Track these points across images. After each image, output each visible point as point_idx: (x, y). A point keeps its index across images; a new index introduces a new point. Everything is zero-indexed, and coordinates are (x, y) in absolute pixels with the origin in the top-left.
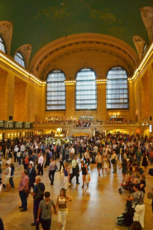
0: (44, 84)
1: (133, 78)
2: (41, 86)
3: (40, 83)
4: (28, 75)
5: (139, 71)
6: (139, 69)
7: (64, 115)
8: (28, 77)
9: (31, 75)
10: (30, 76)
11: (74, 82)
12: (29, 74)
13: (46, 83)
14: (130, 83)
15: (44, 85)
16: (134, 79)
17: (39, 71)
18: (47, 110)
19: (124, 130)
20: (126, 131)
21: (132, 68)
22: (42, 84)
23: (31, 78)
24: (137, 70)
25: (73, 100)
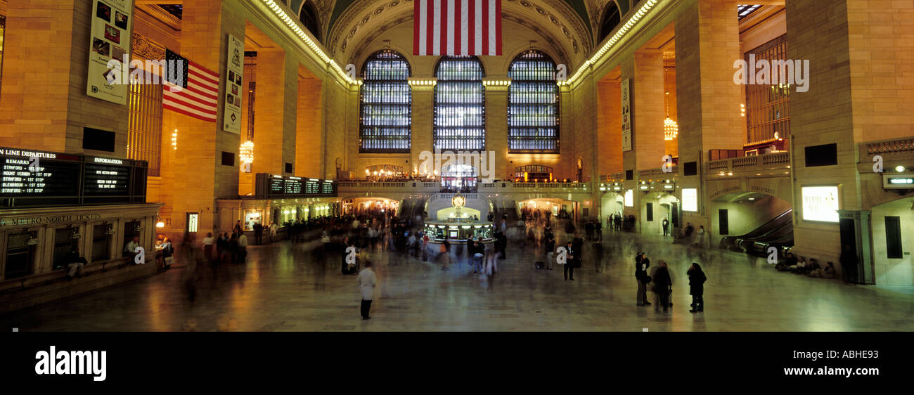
0: (358, 85)
1: (569, 82)
2: (350, 91)
3: (347, 82)
4: (325, 62)
5: (591, 66)
6: (592, 60)
7: (407, 162)
8: (325, 67)
9: (332, 62)
10: (329, 65)
11: (432, 85)
12: (327, 59)
13: (362, 84)
14: (564, 92)
15: (356, 88)
16: (573, 83)
17: (345, 53)
18: (362, 151)
19: (546, 201)
20: (550, 201)
21: (568, 58)
22: (352, 85)
23: (331, 69)
24: (587, 63)
25: (429, 128)
